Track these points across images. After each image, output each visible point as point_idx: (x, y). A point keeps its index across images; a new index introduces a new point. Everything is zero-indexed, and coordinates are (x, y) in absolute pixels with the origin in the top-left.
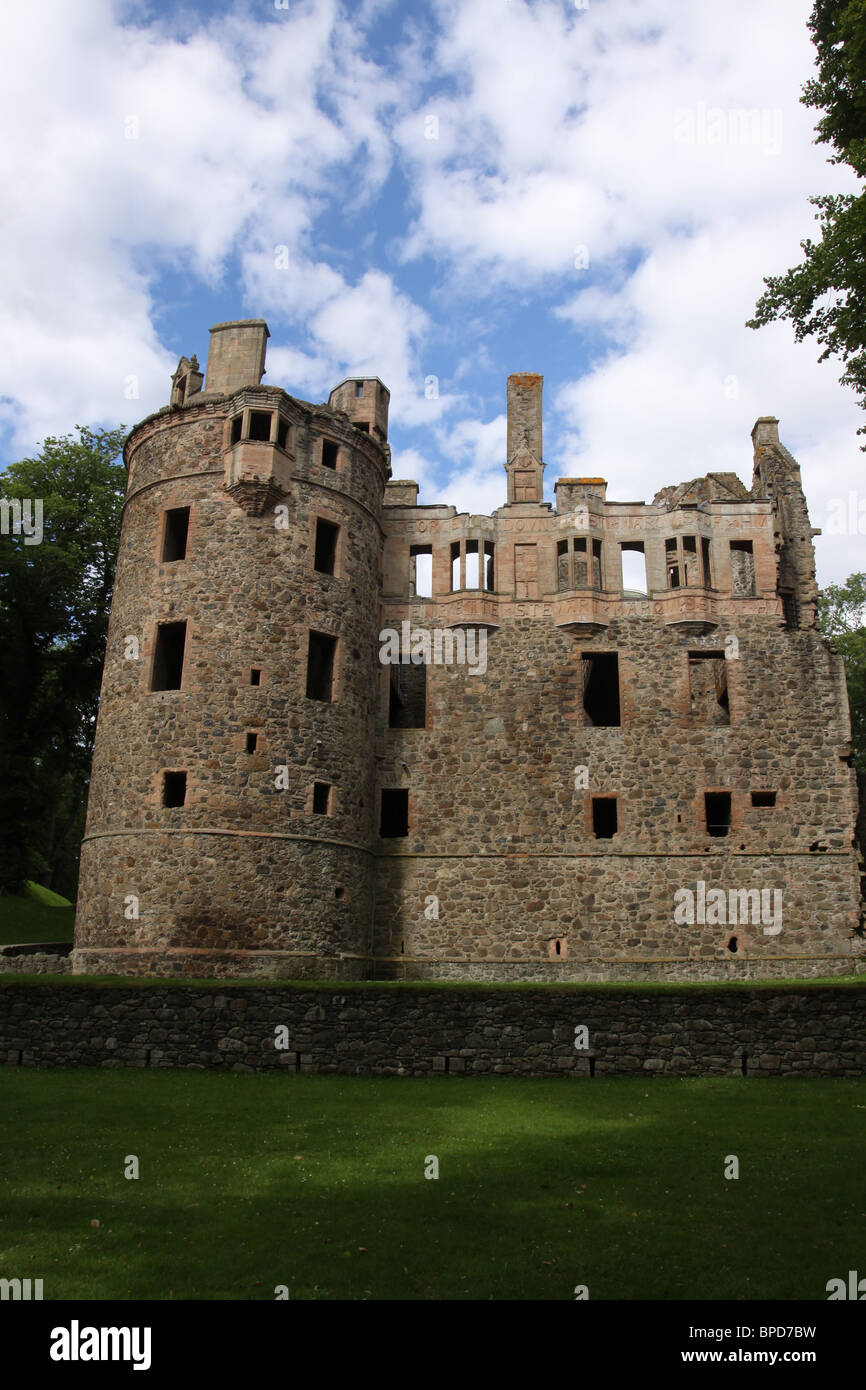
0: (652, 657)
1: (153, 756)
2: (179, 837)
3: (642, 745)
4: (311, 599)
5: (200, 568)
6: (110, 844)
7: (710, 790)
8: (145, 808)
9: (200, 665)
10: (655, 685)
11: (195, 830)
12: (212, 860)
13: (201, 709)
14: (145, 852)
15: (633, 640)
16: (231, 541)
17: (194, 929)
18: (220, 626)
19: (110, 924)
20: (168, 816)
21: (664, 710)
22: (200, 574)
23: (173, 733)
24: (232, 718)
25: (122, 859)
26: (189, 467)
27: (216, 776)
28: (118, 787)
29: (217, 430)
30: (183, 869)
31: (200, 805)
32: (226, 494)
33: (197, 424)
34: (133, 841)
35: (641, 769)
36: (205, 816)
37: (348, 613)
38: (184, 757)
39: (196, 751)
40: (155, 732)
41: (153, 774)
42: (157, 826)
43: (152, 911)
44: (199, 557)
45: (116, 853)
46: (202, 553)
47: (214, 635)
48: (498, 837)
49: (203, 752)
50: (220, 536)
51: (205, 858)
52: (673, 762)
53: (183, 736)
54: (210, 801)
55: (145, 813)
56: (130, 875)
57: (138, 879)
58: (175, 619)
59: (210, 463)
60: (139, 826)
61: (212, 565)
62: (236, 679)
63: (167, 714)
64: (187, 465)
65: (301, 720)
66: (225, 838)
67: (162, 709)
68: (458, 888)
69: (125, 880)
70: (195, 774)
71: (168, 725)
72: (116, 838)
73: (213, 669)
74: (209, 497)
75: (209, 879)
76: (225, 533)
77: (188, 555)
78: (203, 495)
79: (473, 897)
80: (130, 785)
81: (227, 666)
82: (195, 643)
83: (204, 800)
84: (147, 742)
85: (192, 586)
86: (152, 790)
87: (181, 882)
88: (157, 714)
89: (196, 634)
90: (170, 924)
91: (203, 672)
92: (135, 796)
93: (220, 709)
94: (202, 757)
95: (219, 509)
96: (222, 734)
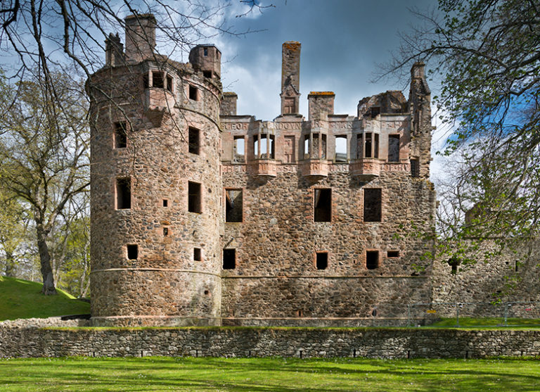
4: (188, 166)
6: (105, 275)
7: (369, 250)
9: (140, 198)
10: (347, 204)
11: (143, 269)
12: (151, 281)
13: (141, 217)
14: (121, 278)
15: (338, 183)
18: (146, 180)
19: (108, 307)
20: (130, 263)
21: (350, 215)
23: (128, 228)
24: (155, 221)
25: (112, 281)
27: (151, 246)
30: (139, 285)
31: (144, 259)
34: (116, 273)
35: (338, 241)
36: (147, 263)
37: (205, 172)
38: (135, 238)
39: (140, 235)
40: (120, 227)
41: (123, 246)
42: (125, 267)
43: (126, 301)
45: (108, 278)
47: (144, 184)
48: (274, 269)
49: (144, 236)
51: (148, 280)
52: (354, 238)
53: (134, 229)
54: (148, 257)
55: (120, 261)
56: (116, 287)
57: (119, 289)
58: (125, 176)
60: (118, 267)
62: (156, 204)
63: (126, 219)
65: (186, 221)
66: (156, 272)
67: (123, 217)
69: (114, 289)
70: (141, 246)
71: (126, 224)
72: (107, 272)
73: (145, 199)
75: (150, 288)
77: (127, 146)
80: (111, 250)
81: (151, 198)
82: (136, 187)
83: (145, 256)
86: (123, 252)
88: (120, 220)
89: (136, 184)
91: (141, 201)
92: (115, 255)
93: (150, 218)
94: (143, 238)
96: (151, 228)
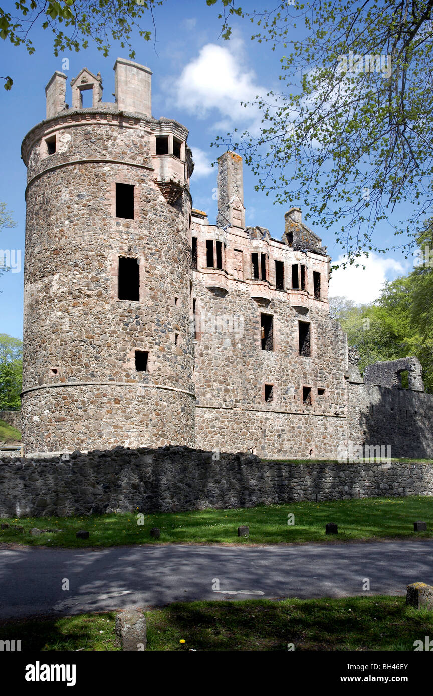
0: (286, 321)
1: (126, 339)
2: (149, 389)
3: (282, 362)
5: (146, 228)
6: (99, 389)
7: (305, 385)
8: (125, 370)
9: (151, 289)
10: (287, 334)
11: (157, 386)
12: (165, 403)
13: (154, 316)
14: (128, 396)
15: (279, 311)
16: (160, 216)
17: (159, 440)
18: (159, 267)
19: (104, 437)
20: (140, 375)
22: (146, 232)
23: (138, 328)
24: (169, 324)
25: (110, 399)
26: (130, 158)
27: (164, 356)
28: (98, 355)
29: (146, 139)
30: (152, 407)
31: (158, 372)
32: (156, 185)
33: (131, 130)
34: (118, 389)
35: (282, 373)
36: (161, 378)
38: (147, 343)
39: (153, 340)
40: (127, 325)
41: (127, 350)
42: (134, 381)
43: (135, 430)
44: (144, 221)
45: (105, 395)
46: (146, 219)
47: (157, 273)
48: (229, 399)
49: (157, 341)
50: (155, 211)
51: (162, 402)
52: (293, 371)
53: (145, 330)
54: (163, 370)
55: (125, 373)
56: (118, 409)
57: (124, 412)
58: (132, 256)
59: (144, 161)
60: (121, 380)
61: (152, 228)
62: (169, 301)
63: (134, 315)
64: (129, 156)
66: (170, 391)
67: (130, 312)
68: (214, 423)
69: (114, 411)
70: (154, 353)
71: (135, 322)
72: (103, 386)
73: (158, 293)
74: (146, 183)
75: (165, 413)
76: (156, 210)
77: (136, 217)
78: (143, 181)
79: (220, 428)
80: (110, 355)
81: (165, 293)
82: (147, 274)
83: (159, 369)
84: (121, 330)
85: (141, 238)
86: (128, 359)
87: (151, 414)
88: (127, 314)
89: (147, 270)
90: (146, 437)
91: (153, 294)
92: (115, 362)
93: (163, 318)
94: (157, 344)
95: (153, 193)
96: (165, 332)
